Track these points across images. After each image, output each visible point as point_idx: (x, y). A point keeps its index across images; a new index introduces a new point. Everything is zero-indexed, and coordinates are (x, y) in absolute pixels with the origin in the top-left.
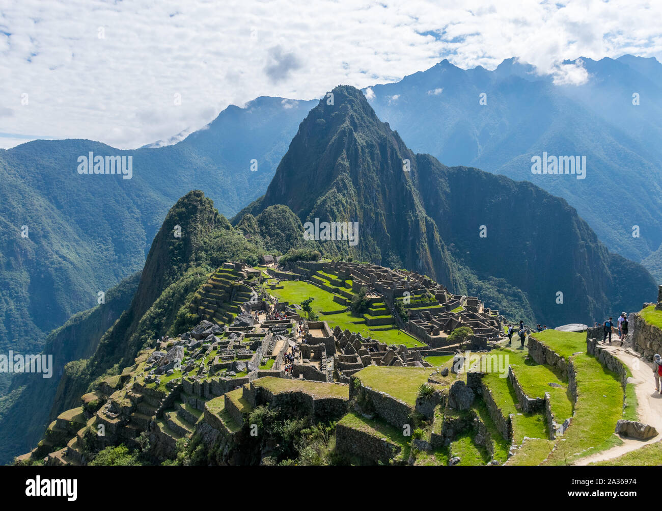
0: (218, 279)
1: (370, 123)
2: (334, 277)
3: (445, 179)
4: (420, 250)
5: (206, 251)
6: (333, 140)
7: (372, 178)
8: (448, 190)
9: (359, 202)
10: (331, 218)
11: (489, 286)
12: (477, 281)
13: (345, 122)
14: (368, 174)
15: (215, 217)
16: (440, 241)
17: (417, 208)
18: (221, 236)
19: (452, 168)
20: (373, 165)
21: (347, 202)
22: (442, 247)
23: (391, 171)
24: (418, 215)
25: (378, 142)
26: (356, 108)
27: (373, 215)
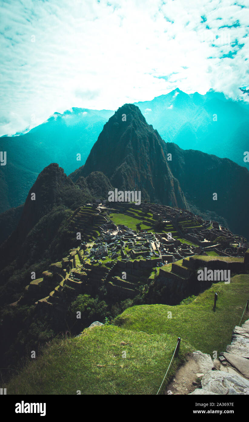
0: (83, 212)
1: (143, 125)
2: (140, 212)
3: (182, 156)
4: (170, 196)
5: (62, 197)
6: (123, 135)
7: (145, 156)
8: (184, 163)
9: (138, 170)
10: (124, 178)
11: (207, 216)
12: (200, 213)
13: (130, 124)
14: (143, 154)
15: (65, 178)
16: (181, 192)
17: (169, 173)
18: (69, 189)
19: (186, 150)
20: (146, 149)
21: (132, 169)
22: (182, 194)
23: (155, 152)
24: (169, 177)
25: (147, 136)
26: (135, 116)
27: (145, 177)
